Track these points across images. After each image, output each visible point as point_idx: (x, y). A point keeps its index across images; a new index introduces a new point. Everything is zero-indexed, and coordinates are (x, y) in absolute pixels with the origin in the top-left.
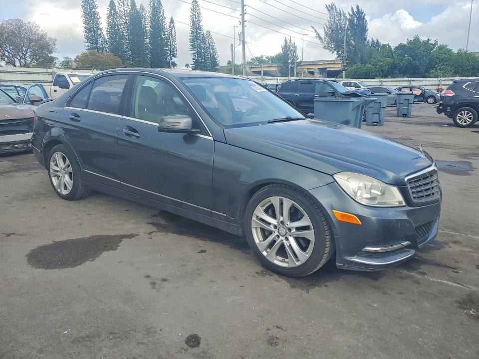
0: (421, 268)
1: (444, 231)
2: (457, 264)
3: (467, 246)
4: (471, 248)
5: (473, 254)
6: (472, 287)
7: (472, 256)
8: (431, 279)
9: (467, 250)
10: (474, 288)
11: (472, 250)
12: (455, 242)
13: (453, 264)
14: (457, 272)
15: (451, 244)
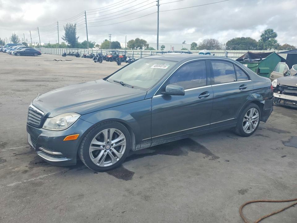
0: (30, 149)
1: (40, 178)
2: (16, 158)
3: (18, 172)
4: (14, 172)
5: (10, 168)
6: (5, 150)
7: (11, 166)
8: (22, 147)
9: (16, 169)
10: (4, 150)
11: (13, 170)
12: (26, 172)
13: (18, 157)
14: (14, 154)
15: (27, 169)
